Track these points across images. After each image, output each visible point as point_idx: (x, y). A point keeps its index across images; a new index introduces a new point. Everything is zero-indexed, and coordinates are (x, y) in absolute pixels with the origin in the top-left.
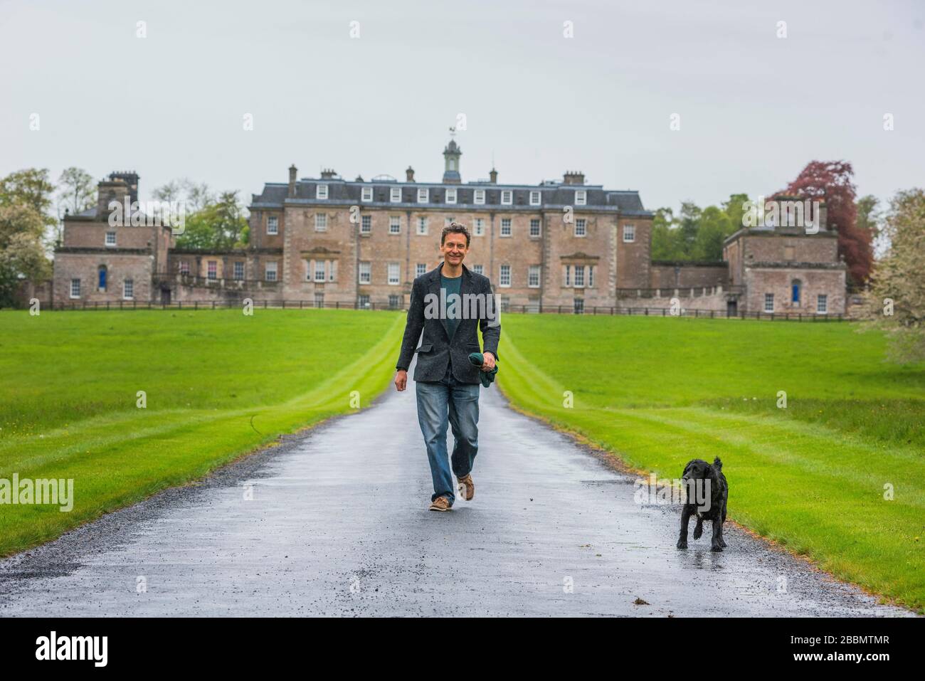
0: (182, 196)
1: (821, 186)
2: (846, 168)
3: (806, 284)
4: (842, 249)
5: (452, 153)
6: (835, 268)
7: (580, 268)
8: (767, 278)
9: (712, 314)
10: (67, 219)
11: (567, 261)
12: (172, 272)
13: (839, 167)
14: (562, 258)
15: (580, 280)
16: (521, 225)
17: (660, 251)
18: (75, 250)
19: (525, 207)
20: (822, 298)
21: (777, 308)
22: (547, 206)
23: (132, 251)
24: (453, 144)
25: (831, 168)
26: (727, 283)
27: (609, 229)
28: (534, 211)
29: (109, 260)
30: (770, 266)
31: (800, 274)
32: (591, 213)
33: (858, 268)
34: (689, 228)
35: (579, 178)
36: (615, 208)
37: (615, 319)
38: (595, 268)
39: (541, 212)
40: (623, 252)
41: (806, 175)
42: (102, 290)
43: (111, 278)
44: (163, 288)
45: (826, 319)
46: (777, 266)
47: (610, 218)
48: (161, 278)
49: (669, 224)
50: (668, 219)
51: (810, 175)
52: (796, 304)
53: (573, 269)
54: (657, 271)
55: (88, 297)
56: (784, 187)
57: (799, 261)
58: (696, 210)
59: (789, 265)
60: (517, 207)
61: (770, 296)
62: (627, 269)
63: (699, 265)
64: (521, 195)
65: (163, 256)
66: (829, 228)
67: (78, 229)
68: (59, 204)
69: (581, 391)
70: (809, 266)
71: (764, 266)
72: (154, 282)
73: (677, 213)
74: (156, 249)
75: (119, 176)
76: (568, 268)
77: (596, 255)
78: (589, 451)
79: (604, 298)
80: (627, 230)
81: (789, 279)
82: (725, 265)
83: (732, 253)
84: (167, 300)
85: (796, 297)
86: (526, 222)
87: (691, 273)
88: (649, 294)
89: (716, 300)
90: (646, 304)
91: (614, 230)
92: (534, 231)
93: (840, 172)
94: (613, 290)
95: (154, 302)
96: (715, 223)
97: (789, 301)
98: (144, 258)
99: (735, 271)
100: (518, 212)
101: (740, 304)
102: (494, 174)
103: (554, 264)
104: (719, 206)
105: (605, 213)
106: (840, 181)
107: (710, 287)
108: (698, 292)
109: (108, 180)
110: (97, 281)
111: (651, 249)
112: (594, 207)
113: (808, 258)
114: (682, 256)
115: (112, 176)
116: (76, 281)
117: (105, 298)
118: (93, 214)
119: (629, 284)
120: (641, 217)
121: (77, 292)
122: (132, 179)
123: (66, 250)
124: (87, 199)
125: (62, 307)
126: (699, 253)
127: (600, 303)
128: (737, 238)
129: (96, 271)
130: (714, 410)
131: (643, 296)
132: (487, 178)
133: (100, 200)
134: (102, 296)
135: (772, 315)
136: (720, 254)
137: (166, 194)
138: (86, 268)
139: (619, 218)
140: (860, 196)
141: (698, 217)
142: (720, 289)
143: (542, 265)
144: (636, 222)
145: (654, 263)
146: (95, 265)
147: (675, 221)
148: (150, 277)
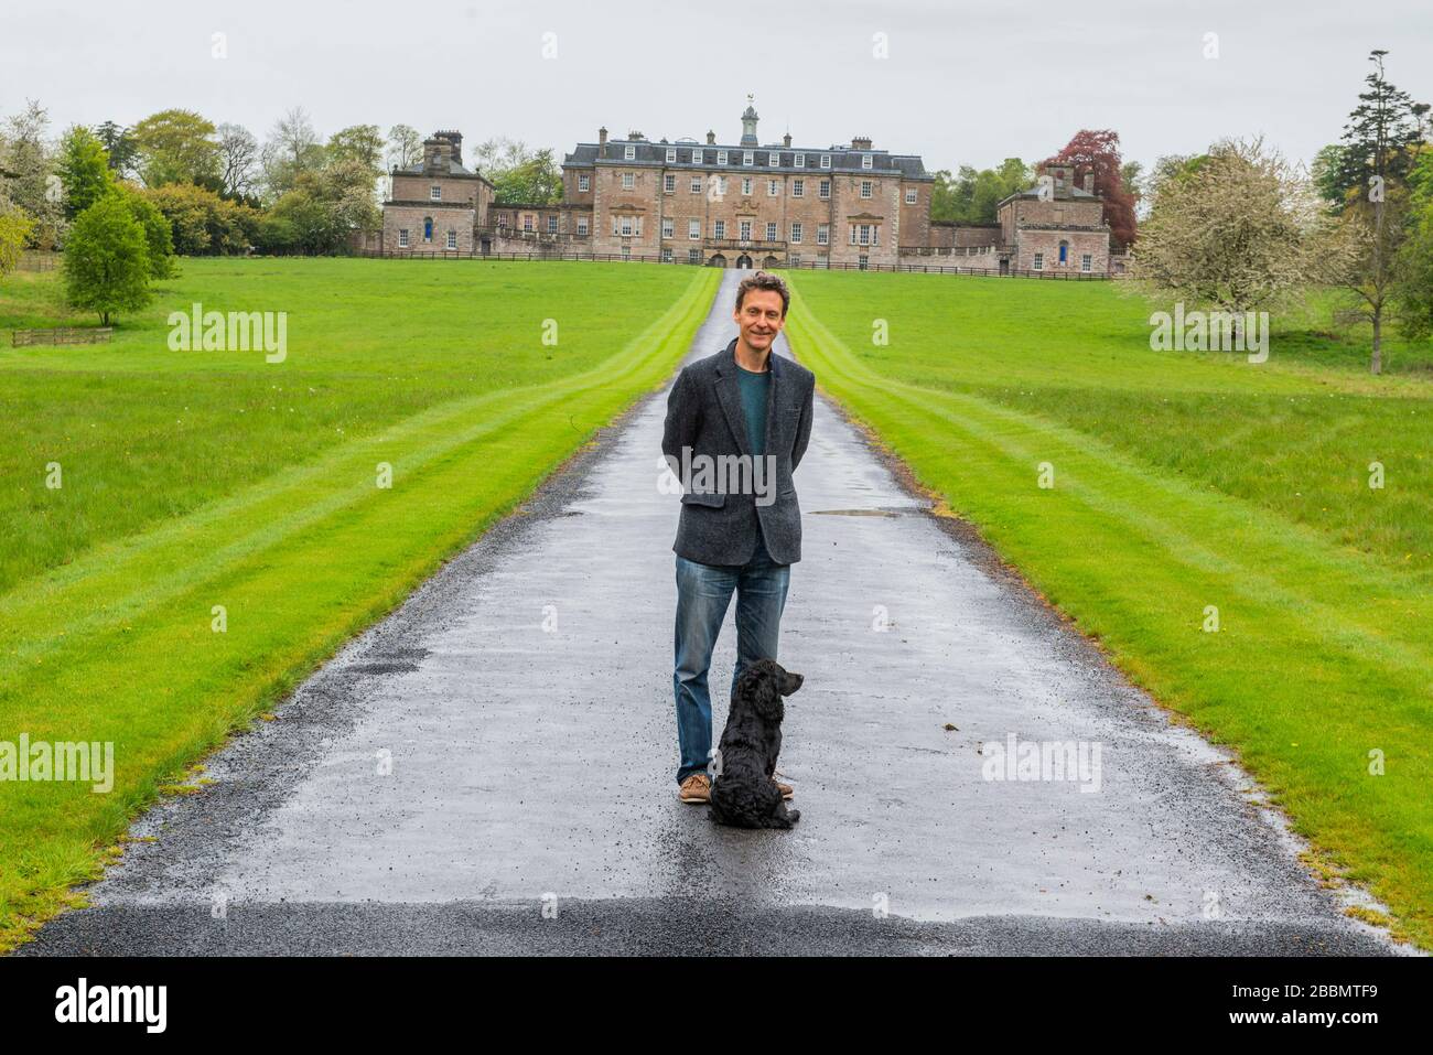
0: (501, 153)
1: (1090, 153)
2: (1113, 136)
3: (1072, 245)
4: (1107, 213)
5: (750, 118)
6: (1100, 231)
7: (865, 228)
8: (1036, 240)
9: (986, 272)
10: (396, 174)
11: (854, 220)
12: (492, 225)
13: (1106, 136)
14: (849, 217)
15: (865, 237)
16: (812, 186)
17: (939, 211)
18: (403, 203)
19: (816, 170)
20: (1087, 258)
21: (1045, 267)
22: (836, 170)
23: (455, 205)
24: (751, 110)
25: (1098, 136)
26: (999, 242)
27: (893, 191)
28: (823, 174)
29: (434, 213)
30: (1040, 228)
31: (1066, 236)
32: (876, 176)
33: (1121, 231)
34: (967, 189)
35: (866, 143)
36: (899, 172)
37: (896, 276)
38: (879, 227)
39: (831, 175)
40: (905, 213)
41: (1076, 143)
42: (428, 240)
43: (435, 229)
44: (483, 239)
45: (1091, 278)
46: (1047, 228)
47: (895, 181)
48: (482, 231)
49: (948, 185)
50: (947, 181)
51: (1080, 143)
52: (1063, 263)
53: (858, 228)
54: (935, 231)
55: (414, 247)
56: (1055, 154)
57: (1067, 224)
58: (973, 173)
59: (1057, 228)
60: (809, 170)
61: (1039, 256)
62: (908, 229)
63: (975, 226)
64: (812, 159)
65: (483, 210)
66: (1096, 193)
67: (405, 183)
68: (389, 157)
69: (867, 356)
70: (1076, 228)
71: (1034, 228)
72: (475, 234)
73: (955, 176)
74: (477, 203)
75: (443, 135)
76: (854, 227)
77: (881, 215)
78: (883, 458)
79: (886, 255)
80: (910, 192)
81: (1057, 241)
82: (999, 226)
83: (1005, 215)
84: (487, 252)
85: (1062, 258)
86: (817, 183)
87: (967, 233)
88: (927, 252)
89: (990, 260)
90: (925, 261)
91: (898, 192)
92: (824, 192)
93: (1107, 141)
94: (895, 247)
95: (475, 252)
96: (991, 185)
97: (1057, 260)
98: (466, 211)
99: (1008, 232)
100: (809, 174)
101: (1011, 263)
102: (788, 139)
103: (842, 223)
104: (994, 170)
105: (891, 177)
106: (1107, 149)
107: (985, 246)
108: (973, 251)
109: (433, 138)
110: (423, 233)
111: (931, 208)
112: (880, 171)
113: (1075, 221)
114: (959, 216)
115: (438, 135)
116: (404, 232)
117: (430, 248)
118: (420, 170)
119: (910, 243)
120: (922, 181)
121: (405, 241)
122: (455, 138)
123: (394, 203)
124: (414, 154)
125: (392, 256)
126: (975, 213)
127: (883, 261)
128: (1010, 201)
129: (423, 223)
130: (993, 403)
131: (922, 254)
132: (782, 142)
133: (425, 157)
134: (428, 246)
135: (1041, 273)
136: (993, 215)
137: (486, 151)
138: (413, 220)
139: (902, 180)
140: (1125, 162)
141: (975, 179)
142: (993, 249)
143: (831, 224)
144: (917, 185)
145: (933, 224)
146: (422, 218)
147: (954, 183)
148: (471, 230)
